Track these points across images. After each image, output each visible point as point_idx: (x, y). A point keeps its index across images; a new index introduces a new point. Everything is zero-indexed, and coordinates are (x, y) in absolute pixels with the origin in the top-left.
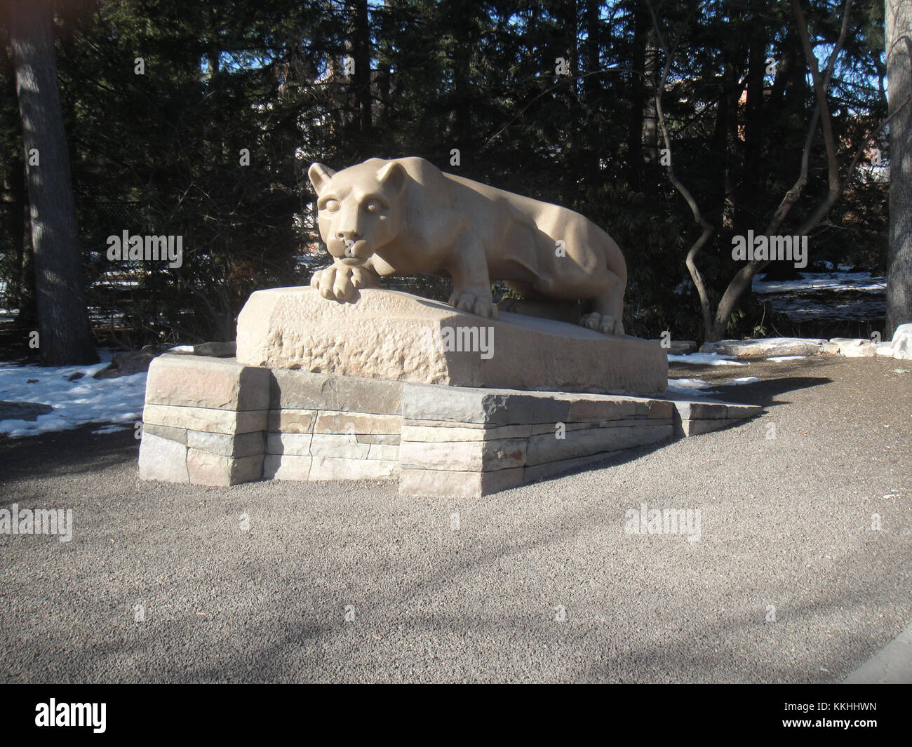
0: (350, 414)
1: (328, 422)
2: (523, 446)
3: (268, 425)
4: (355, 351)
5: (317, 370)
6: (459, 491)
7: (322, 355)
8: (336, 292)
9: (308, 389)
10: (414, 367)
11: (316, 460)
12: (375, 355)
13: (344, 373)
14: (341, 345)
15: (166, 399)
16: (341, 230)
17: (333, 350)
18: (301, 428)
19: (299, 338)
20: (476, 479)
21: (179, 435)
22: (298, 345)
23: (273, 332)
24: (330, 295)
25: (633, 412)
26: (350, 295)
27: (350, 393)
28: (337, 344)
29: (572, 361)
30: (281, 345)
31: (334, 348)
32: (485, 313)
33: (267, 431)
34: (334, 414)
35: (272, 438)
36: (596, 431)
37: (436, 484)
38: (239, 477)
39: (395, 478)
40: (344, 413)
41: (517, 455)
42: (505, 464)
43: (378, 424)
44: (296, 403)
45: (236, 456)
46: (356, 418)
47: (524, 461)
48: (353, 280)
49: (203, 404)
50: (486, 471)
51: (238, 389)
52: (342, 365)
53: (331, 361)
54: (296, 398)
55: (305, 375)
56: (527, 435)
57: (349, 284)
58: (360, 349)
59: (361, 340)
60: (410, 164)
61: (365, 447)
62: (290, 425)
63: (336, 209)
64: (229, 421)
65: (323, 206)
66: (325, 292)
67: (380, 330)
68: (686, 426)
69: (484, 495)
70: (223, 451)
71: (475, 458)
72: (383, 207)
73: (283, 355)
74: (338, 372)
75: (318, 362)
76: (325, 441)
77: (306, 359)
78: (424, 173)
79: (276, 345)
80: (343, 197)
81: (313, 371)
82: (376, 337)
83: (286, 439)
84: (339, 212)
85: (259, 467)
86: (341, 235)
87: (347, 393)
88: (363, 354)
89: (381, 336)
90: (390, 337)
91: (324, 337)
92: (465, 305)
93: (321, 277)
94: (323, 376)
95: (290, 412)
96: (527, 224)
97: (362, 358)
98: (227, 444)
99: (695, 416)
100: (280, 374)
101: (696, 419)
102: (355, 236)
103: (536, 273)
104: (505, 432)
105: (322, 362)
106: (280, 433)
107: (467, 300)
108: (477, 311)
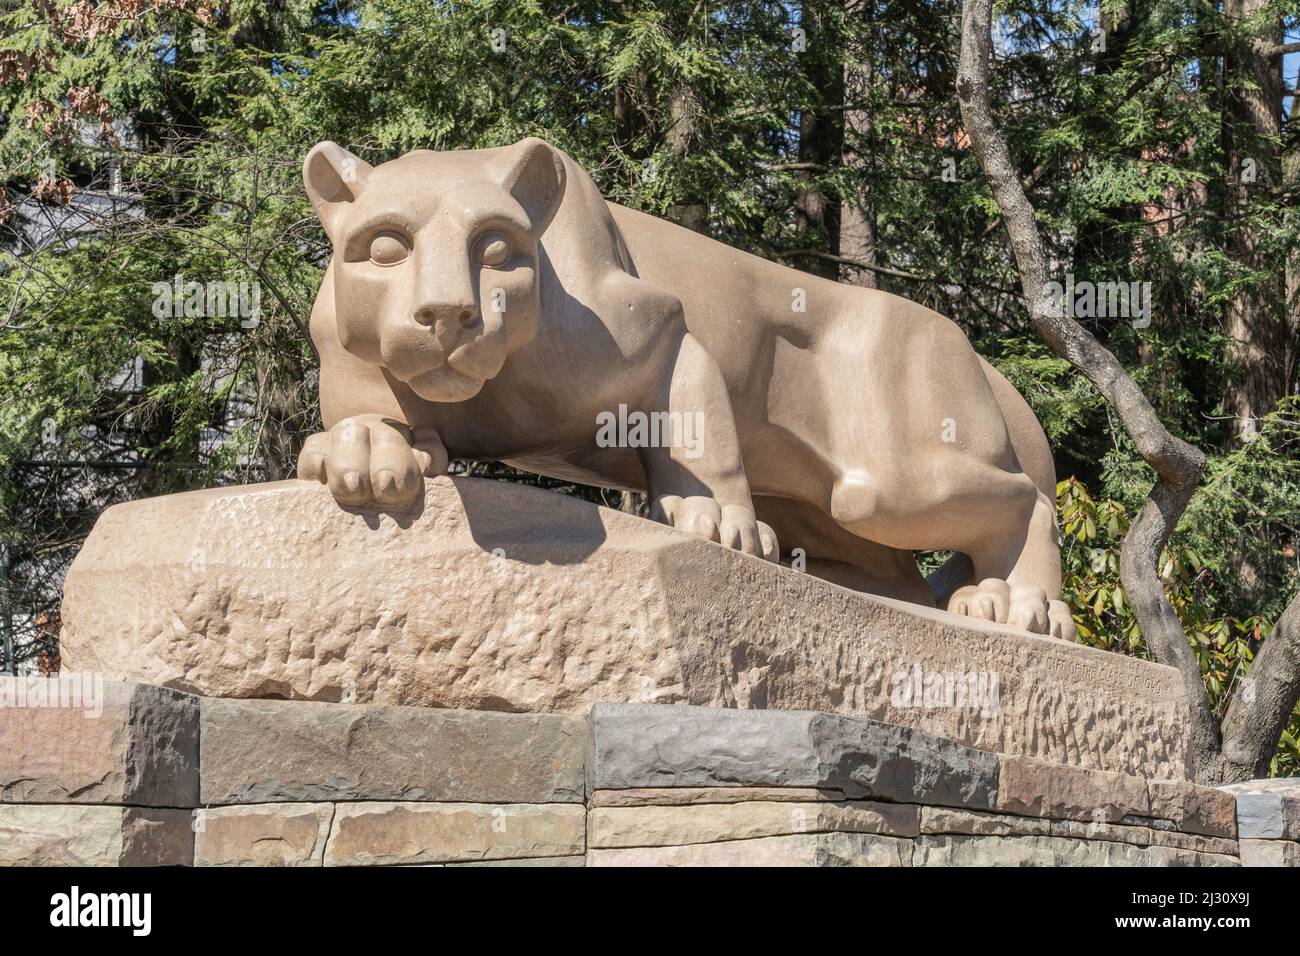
0: (424, 807)
1: (363, 833)
4: (434, 638)
5: (329, 694)
7: (341, 653)
8: (375, 487)
9: (311, 745)
10: (593, 677)
12: (488, 646)
13: (404, 700)
14: (393, 624)
19: (277, 609)
22: (276, 628)
23: (201, 597)
27: (426, 748)
28: (385, 619)
30: (225, 630)
31: (376, 632)
32: (747, 545)
34: (381, 808)
40: (409, 806)
44: (275, 786)
46: (443, 816)
49: (21, 792)
51: (127, 743)
52: (398, 679)
53: (366, 668)
54: (275, 770)
55: (299, 708)
58: (447, 633)
59: (450, 608)
63: (401, 254)
64: (101, 833)
66: (342, 486)
67: (501, 580)
74: (388, 694)
77: (297, 665)
80: (421, 222)
81: (321, 697)
82: (491, 597)
84: (414, 262)
86: (426, 315)
87: (417, 750)
88: (457, 645)
89: (503, 595)
90: (526, 596)
91: (346, 604)
92: (697, 524)
93: (329, 448)
97: (454, 657)
100: (226, 708)
105: (344, 670)
108: (728, 539)
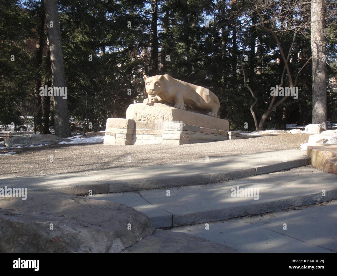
0: (152, 130)
1: (147, 132)
2: (189, 135)
3: (133, 133)
4: (153, 116)
5: (144, 120)
6: (175, 144)
7: (146, 117)
8: (149, 103)
9: (143, 125)
10: (166, 119)
11: (144, 140)
12: (157, 117)
13: (151, 121)
15: (111, 127)
16: (150, 89)
17: (148, 116)
18: (141, 133)
19: (141, 113)
20: (178, 141)
21: (114, 135)
22: (141, 115)
23: (135, 112)
24: (148, 104)
25: (216, 132)
26: (152, 104)
27: (152, 125)
28: (149, 115)
29: (203, 121)
30: (137, 115)
32: (182, 109)
33: (133, 134)
34: (148, 130)
35: (134, 136)
36: (207, 135)
37: (170, 142)
38: (127, 143)
39: (161, 144)
40: (150, 130)
41: (188, 137)
42: (185, 139)
43: (158, 132)
44: (140, 128)
45: (127, 139)
47: (189, 139)
48: (153, 101)
49: (119, 127)
50: (180, 140)
51: (127, 124)
52: (150, 119)
53: (148, 118)
54: (140, 126)
55: (142, 121)
56: (190, 133)
57: (152, 102)
59: (154, 114)
60: (166, 76)
61: (155, 137)
62: (138, 133)
63: (149, 85)
64: (125, 131)
65: (147, 84)
66: (147, 103)
67: (159, 111)
68: (230, 137)
69: (180, 144)
70: (124, 138)
71: (178, 137)
72: (159, 84)
73: (137, 117)
74: (149, 121)
75: (144, 119)
76: (146, 136)
77: (142, 118)
78: (169, 78)
79: (136, 115)
80: (151, 82)
81: (144, 121)
83: (137, 136)
84: (150, 85)
85: (131, 142)
86: (150, 90)
89: (159, 113)
90: (161, 113)
91: (146, 113)
92: (178, 107)
93: (146, 100)
94: (146, 121)
95: (138, 130)
96: (194, 91)
97: (155, 118)
98: (124, 136)
99: (233, 135)
100: (136, 121)
101: (233, 136)
102: (153, 90)
103: (196, 102)
104: (185, 132)
105: (146, 119)
106: (136, 134)
107: (178, 106)
108: (180, 108)
